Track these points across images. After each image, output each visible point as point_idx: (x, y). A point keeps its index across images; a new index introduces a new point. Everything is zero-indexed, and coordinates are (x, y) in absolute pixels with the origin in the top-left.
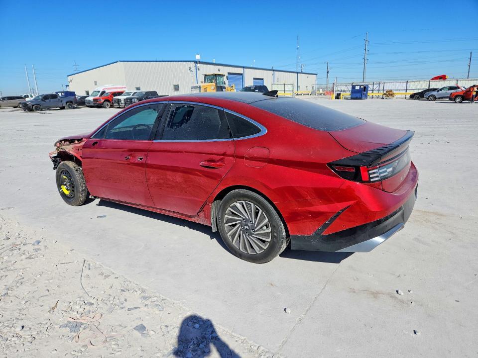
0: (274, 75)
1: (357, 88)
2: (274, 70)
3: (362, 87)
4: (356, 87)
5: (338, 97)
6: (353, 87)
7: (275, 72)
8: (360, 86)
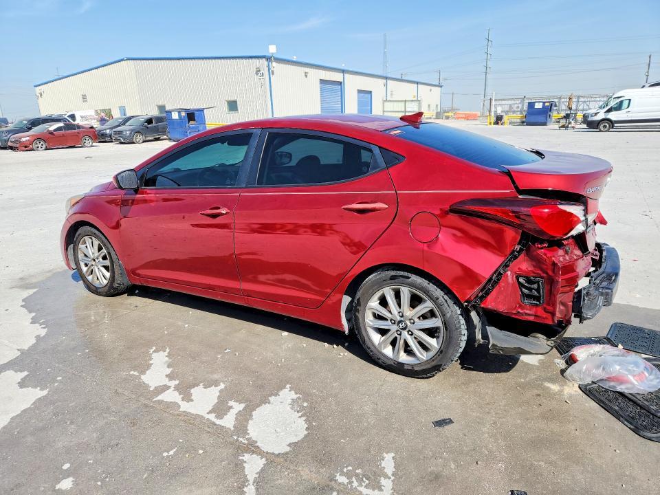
0: (386, 85)
1: (538, 106)
2: (386, 78)
3: (547, 104)
4: (536, 104)
5: (499, 119)
6: (531, 105)
7: (388, 81)
8: (544, 103)
